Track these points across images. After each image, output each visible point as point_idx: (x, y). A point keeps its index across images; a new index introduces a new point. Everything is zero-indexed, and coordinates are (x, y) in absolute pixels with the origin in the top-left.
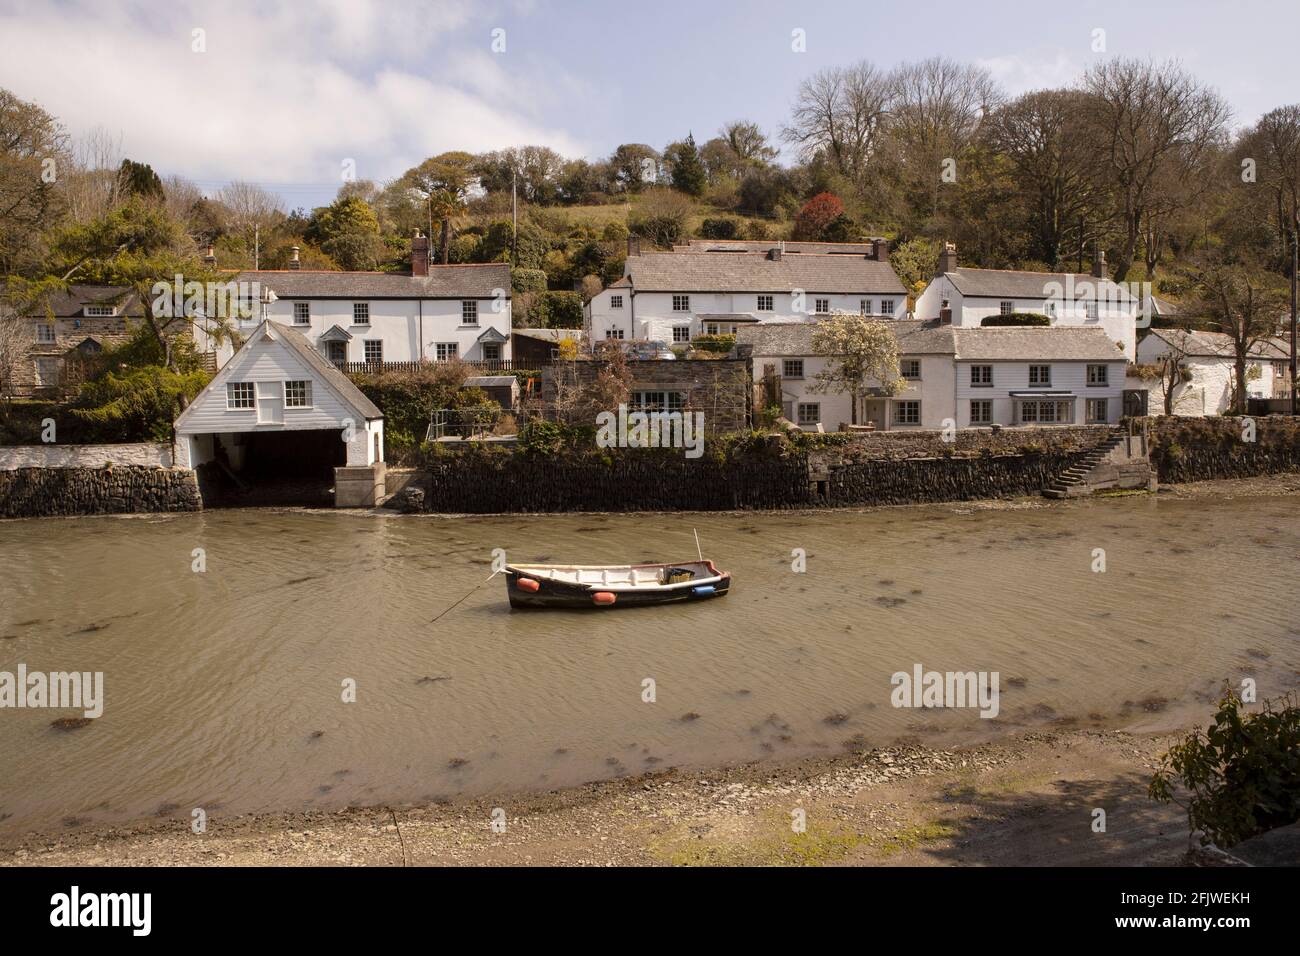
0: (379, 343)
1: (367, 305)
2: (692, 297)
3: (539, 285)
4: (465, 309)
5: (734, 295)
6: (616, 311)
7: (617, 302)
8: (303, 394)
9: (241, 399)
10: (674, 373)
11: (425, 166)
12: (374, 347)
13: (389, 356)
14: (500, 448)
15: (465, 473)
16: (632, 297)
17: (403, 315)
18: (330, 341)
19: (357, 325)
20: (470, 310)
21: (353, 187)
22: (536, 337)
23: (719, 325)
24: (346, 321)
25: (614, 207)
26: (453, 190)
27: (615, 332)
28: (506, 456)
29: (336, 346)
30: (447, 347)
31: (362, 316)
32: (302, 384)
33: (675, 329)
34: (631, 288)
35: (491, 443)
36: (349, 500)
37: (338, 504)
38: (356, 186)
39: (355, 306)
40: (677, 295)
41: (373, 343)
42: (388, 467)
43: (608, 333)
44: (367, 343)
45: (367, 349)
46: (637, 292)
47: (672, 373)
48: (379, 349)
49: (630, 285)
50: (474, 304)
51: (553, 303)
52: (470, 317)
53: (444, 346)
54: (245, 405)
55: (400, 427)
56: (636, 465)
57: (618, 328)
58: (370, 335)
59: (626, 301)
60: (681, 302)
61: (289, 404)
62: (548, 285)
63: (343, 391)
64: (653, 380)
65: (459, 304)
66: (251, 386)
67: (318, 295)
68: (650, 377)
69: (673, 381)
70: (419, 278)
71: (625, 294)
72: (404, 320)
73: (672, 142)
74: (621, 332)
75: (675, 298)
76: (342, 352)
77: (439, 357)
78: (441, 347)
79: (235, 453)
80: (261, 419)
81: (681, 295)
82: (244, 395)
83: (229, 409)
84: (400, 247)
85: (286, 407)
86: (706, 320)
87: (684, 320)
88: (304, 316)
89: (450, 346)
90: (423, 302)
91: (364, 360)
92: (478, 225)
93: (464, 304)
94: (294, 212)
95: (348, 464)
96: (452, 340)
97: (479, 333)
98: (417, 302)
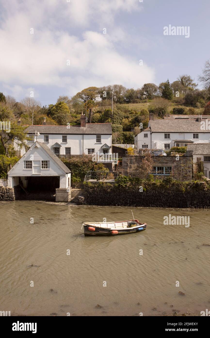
0: (70, 148)
1: (66, 136)
2: (171, 134)
3: (120, 130)
4: (97, 138)
5: (186, 134)
6: (146, 139)
7: (146, 136)
8: (47, 165)
9: (28, 166)
10: (167, 161)
11: (83, 91)
12: (68, 150)
13: (73, 153)
14: (109, 184)
15: (97, 192)
16: (151, 134)
17: (77, 140)
18: (55, 147)
19: (63, 142)
20: (99, 138)
21: (62, 99)
22: (120, 147)
23: (180, 143)
24: (59, 140)
25: (143, 104)
26: (92, 99)
27: (145, 146)
28: (111, 187)
29: (56, 149)
30: (91, 150)
31: (65, 140)
32: (47, 162)
33: (165, 145)
34: (151, 131)
35: (106, 183)
36: (60, 199)
37: (56, 200)
38: (63, 98)
39: (63, 136)
40: (166, 133)
41: (68, 148)
42: (72, 188)
43: (143, 146)
44: (66, 148)
45: (66, 150)
46: (152, 132)
47: (166, 161)
48: (70, 150)
49: (150, 130)
50: (100, 136)
51: (125, 136)
52: (99, 140)
53: (90, 150)
54: (29, 168)
55: (76, 176)
56: (154, 191)
57: (146, 144)
58: (67, 146)
59: (149, 135)
60: (167, 136)
61: (42, 167)
62: (123, 130)
63: (59, 164)
64: (160, 163)
65: (95, 136)
66: (31, 161)
67: (51, 133)
68: (159, 162)
69: (167, 163)
70: (83, 128)
71: (149, 133)
72: (78, 141)
73: (162, 82)
74: (147, 145)
75: (165, 134)
76: (58, 151)
77: (88, 153)
78: (89, 150)
79: (25, 182)
80: (34, 172)
81: (167, 133)
82: (29, 164)
83: (24, 169)
84: (76, 117)
85: (42, 169)
86: (176, 142)
87: (168, 142)
88: (47, 140)
89: (92, 149)
90: (84, 135)
91: (65, 154)
92: (100, 110)
93: (97, 136)
94: (44, 107)
95: (60, 188)
96: (93, 148)
97: (101, 145)
98: (82, 135)
